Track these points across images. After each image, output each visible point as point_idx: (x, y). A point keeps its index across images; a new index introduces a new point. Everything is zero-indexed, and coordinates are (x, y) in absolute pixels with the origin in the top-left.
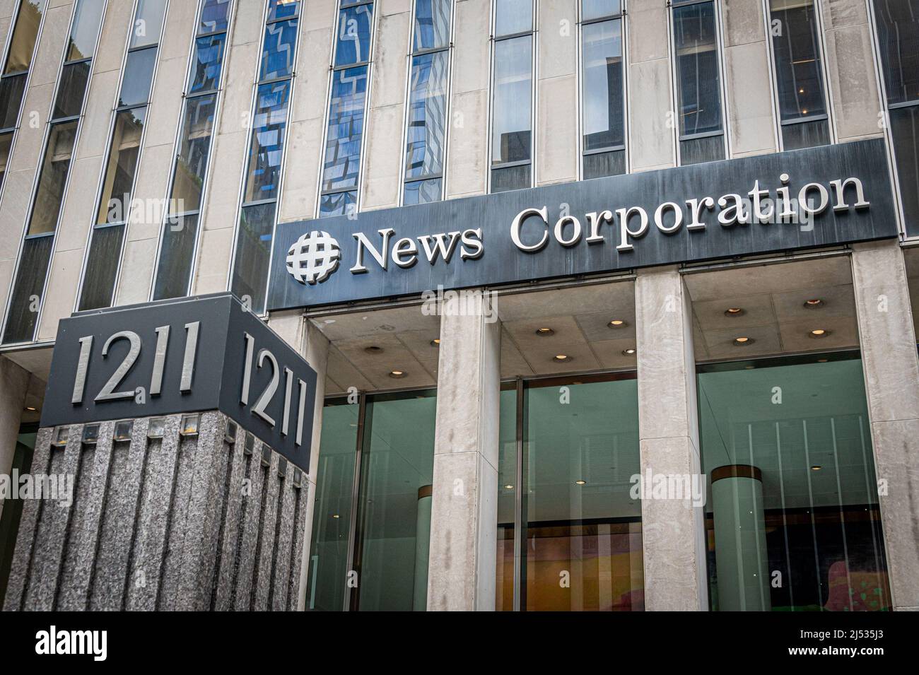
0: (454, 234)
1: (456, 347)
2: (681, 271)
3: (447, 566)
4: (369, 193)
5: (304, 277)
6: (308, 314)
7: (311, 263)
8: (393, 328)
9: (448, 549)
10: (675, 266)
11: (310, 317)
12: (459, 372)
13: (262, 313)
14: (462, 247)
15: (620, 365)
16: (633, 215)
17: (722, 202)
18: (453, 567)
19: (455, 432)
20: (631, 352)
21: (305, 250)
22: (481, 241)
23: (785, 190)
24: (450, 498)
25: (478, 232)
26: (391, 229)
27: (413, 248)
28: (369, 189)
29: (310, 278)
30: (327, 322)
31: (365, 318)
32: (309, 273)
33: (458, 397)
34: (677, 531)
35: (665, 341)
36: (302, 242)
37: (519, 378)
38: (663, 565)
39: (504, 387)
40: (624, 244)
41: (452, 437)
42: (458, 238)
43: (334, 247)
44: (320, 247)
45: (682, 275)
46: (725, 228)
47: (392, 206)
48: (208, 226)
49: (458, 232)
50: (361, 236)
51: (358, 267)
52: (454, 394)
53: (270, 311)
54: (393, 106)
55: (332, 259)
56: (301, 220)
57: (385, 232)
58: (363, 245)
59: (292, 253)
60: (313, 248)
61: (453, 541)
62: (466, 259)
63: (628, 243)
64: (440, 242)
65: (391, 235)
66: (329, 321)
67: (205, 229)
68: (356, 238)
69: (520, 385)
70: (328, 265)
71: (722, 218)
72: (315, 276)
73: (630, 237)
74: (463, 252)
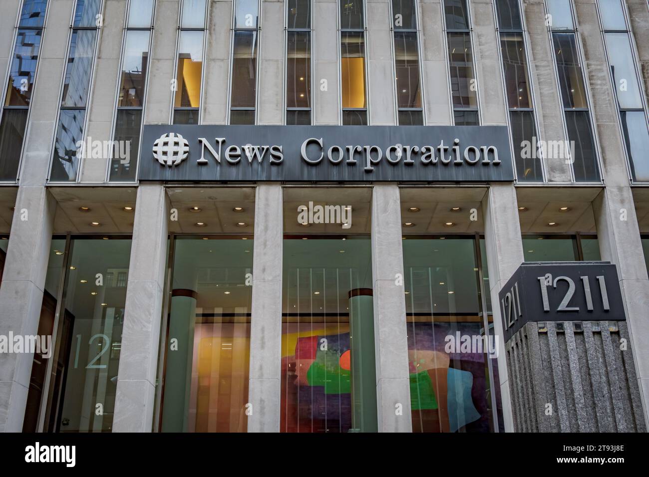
0: (266, 147)
1: (266, 216)
2: (399, 186)
3: (262, 348)
4: (207, 113)
5: (165, 162)
6: (167, 185)
7: (170, 153)
8: (216, 199)
9: (263, 338)
10: (396, 183)
11: (167, 187)
12: (268, 231)
13: (134, 181)
14: (271, 156)
16: (374, 150)
17: (423, 150)
18: (265, 348)
19: (266, 267)
21: (166, 144)
22: (282, 153)
23: (457, 148)
24: (263, 307)
25: (280, 148)
26: (224, 139)
27: (239, 152)
28: (207, 111)
29: (170, 163)
30: (177, 191)
31: (202, 191)
32: (170, 159)
33: (268, 247)
35: (391, 225)
36: (163, 139)
40: (369, 167)
41: (264, 270)
42: (268, 149)
43: (186, 145)
44: (176, 144)
45: (400, 188)
46: (425, 165)
47: (223, 123)
48: (93, 118)
49: (268, 146)
50: (204, 141)
51: (202, 160)
52: (266, 245)
53: (140, 181)
54: (222, 60)
55: (185, 153)
56: (160, 124)
57: (220, 140)
58: (205, 146)
59: (156, 145)
60: (171, 143)
62: (273, 164)
63: (371, 166)
64: (256, 151)
65: (223, 142)
67: (90, 120)
68: (201, 142)
71: (423, 159)
72: (173, 162)
73: (372, 163)
74: (272, 159)
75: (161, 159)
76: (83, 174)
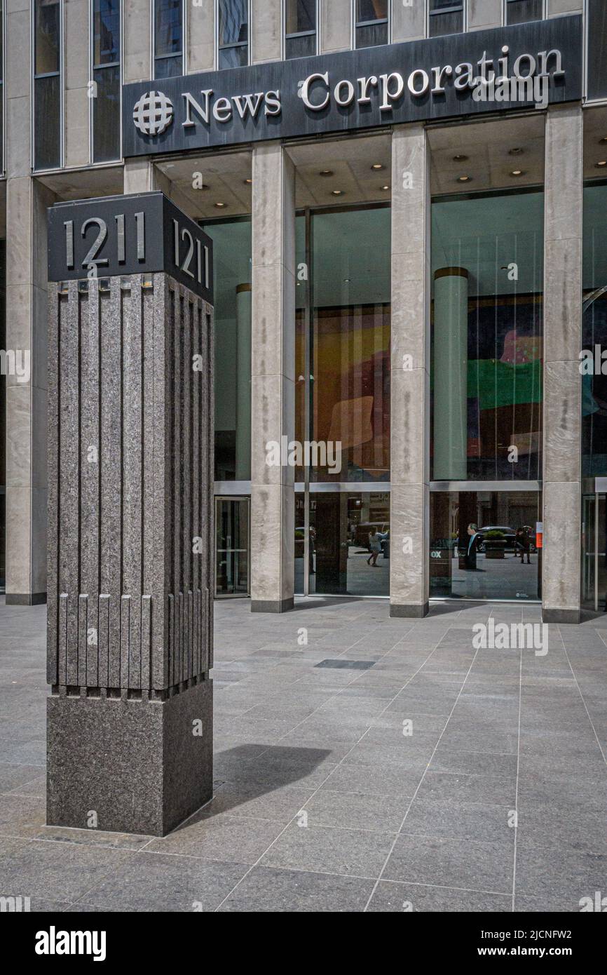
0: (259, 95)
1: (264, 186)
2: (426, 127)
3: (264, 341)
4: (192, 58)
5: (148, 130)
6: (154, 160)
7: (152, 119)
8: (217, 171)
9: (264, 331)
10: (421, 123)
11: (155, 162)
12: (267, 205)
13: (119, 159)
14: (266, 106)
15: (378, 197)
16: (392, 83)
17: (458, 70)
18: (267, 342)
19: (266, 250)
20: (386, 188)
21: (146, 107)
22: (280, 100)
23: (504, 60)
24: (264, 296)
25: (277, 93)
26: (211, 90)
27: (228, 106)
28: (192, 55)
29: (152, 131)
30: (168, 166)
31: (196, 163)
32: (152, 126)
33: (267, 225)
34: (414, 316)
36: (143, 100)
37: (307, 207)
38: (404, 338)
39: (298, 214)
40: (385, 105)
41: (263, 253)
42: (262, 98)
43: (168, 105)
44: (158, 105)
45: (426, 130)
46: (459, 92)
47: (210, 70)
48: (69, 86)
49: (262, 93)
50: (188, 95)
51: (188, 122)
52: (264, 222)
53: (126, 158)
55: (168, 115)
56: (141, 81)
57: (206, 92)
58: (190, 104)
59: (137, 110)
60: (152, 106)
61: (267, 325)
62: (269, 116)
63: (388, 104)
64: (249, 102)
65: (211, 96)
66: (170, 165)
67: (67, 89)
68: (185, 98)
69: (308, 213)
70: (165, 121)
71: (457, 85)
72: (157, 129)
73: (390, 100)
74: (267, 111)
75: (143, 126)
76: (66, 157)
